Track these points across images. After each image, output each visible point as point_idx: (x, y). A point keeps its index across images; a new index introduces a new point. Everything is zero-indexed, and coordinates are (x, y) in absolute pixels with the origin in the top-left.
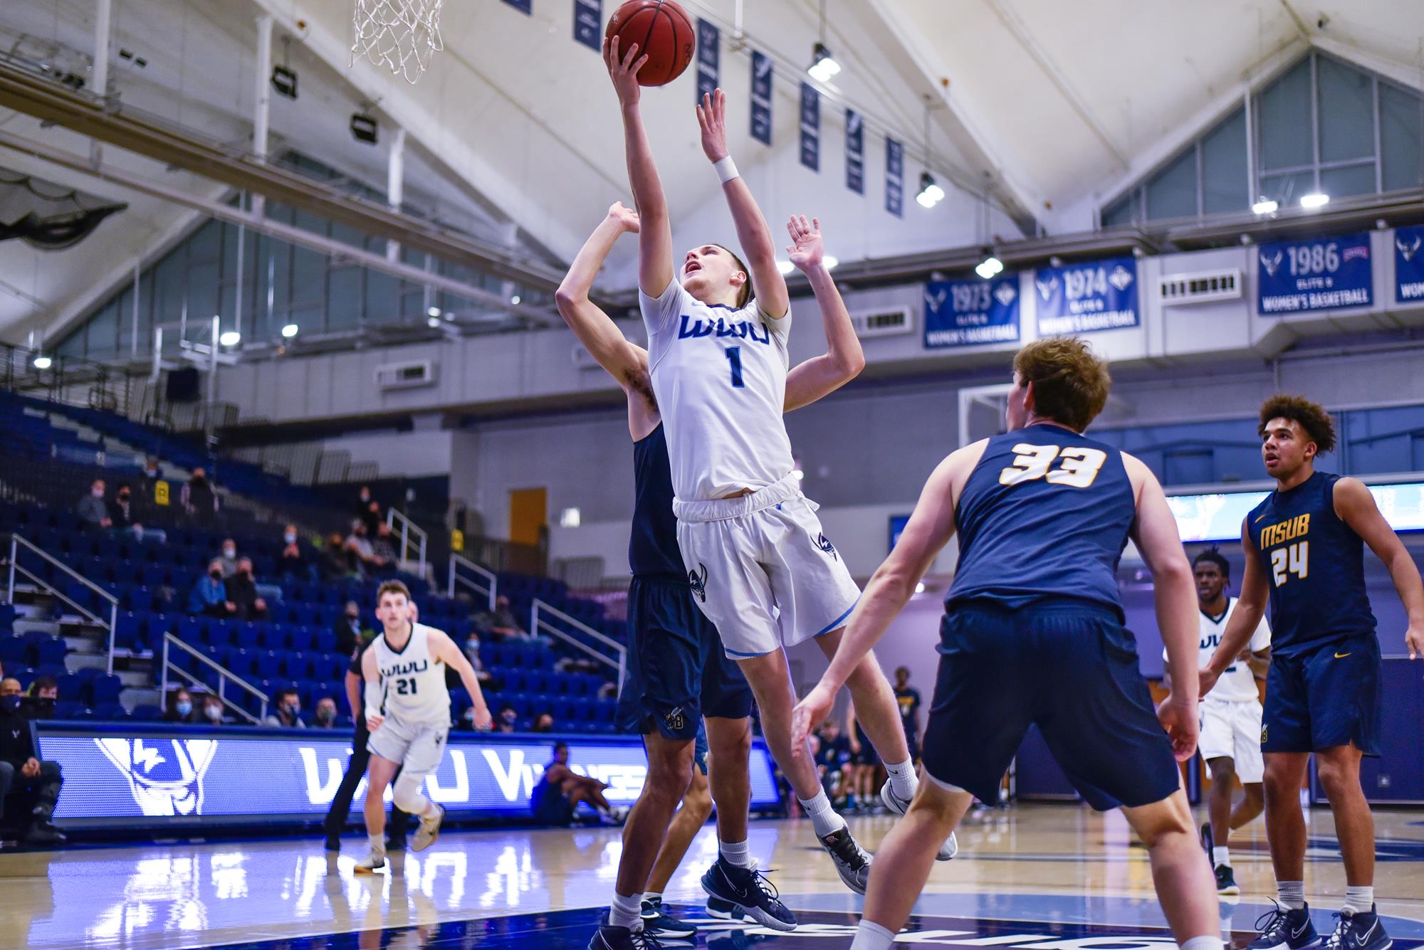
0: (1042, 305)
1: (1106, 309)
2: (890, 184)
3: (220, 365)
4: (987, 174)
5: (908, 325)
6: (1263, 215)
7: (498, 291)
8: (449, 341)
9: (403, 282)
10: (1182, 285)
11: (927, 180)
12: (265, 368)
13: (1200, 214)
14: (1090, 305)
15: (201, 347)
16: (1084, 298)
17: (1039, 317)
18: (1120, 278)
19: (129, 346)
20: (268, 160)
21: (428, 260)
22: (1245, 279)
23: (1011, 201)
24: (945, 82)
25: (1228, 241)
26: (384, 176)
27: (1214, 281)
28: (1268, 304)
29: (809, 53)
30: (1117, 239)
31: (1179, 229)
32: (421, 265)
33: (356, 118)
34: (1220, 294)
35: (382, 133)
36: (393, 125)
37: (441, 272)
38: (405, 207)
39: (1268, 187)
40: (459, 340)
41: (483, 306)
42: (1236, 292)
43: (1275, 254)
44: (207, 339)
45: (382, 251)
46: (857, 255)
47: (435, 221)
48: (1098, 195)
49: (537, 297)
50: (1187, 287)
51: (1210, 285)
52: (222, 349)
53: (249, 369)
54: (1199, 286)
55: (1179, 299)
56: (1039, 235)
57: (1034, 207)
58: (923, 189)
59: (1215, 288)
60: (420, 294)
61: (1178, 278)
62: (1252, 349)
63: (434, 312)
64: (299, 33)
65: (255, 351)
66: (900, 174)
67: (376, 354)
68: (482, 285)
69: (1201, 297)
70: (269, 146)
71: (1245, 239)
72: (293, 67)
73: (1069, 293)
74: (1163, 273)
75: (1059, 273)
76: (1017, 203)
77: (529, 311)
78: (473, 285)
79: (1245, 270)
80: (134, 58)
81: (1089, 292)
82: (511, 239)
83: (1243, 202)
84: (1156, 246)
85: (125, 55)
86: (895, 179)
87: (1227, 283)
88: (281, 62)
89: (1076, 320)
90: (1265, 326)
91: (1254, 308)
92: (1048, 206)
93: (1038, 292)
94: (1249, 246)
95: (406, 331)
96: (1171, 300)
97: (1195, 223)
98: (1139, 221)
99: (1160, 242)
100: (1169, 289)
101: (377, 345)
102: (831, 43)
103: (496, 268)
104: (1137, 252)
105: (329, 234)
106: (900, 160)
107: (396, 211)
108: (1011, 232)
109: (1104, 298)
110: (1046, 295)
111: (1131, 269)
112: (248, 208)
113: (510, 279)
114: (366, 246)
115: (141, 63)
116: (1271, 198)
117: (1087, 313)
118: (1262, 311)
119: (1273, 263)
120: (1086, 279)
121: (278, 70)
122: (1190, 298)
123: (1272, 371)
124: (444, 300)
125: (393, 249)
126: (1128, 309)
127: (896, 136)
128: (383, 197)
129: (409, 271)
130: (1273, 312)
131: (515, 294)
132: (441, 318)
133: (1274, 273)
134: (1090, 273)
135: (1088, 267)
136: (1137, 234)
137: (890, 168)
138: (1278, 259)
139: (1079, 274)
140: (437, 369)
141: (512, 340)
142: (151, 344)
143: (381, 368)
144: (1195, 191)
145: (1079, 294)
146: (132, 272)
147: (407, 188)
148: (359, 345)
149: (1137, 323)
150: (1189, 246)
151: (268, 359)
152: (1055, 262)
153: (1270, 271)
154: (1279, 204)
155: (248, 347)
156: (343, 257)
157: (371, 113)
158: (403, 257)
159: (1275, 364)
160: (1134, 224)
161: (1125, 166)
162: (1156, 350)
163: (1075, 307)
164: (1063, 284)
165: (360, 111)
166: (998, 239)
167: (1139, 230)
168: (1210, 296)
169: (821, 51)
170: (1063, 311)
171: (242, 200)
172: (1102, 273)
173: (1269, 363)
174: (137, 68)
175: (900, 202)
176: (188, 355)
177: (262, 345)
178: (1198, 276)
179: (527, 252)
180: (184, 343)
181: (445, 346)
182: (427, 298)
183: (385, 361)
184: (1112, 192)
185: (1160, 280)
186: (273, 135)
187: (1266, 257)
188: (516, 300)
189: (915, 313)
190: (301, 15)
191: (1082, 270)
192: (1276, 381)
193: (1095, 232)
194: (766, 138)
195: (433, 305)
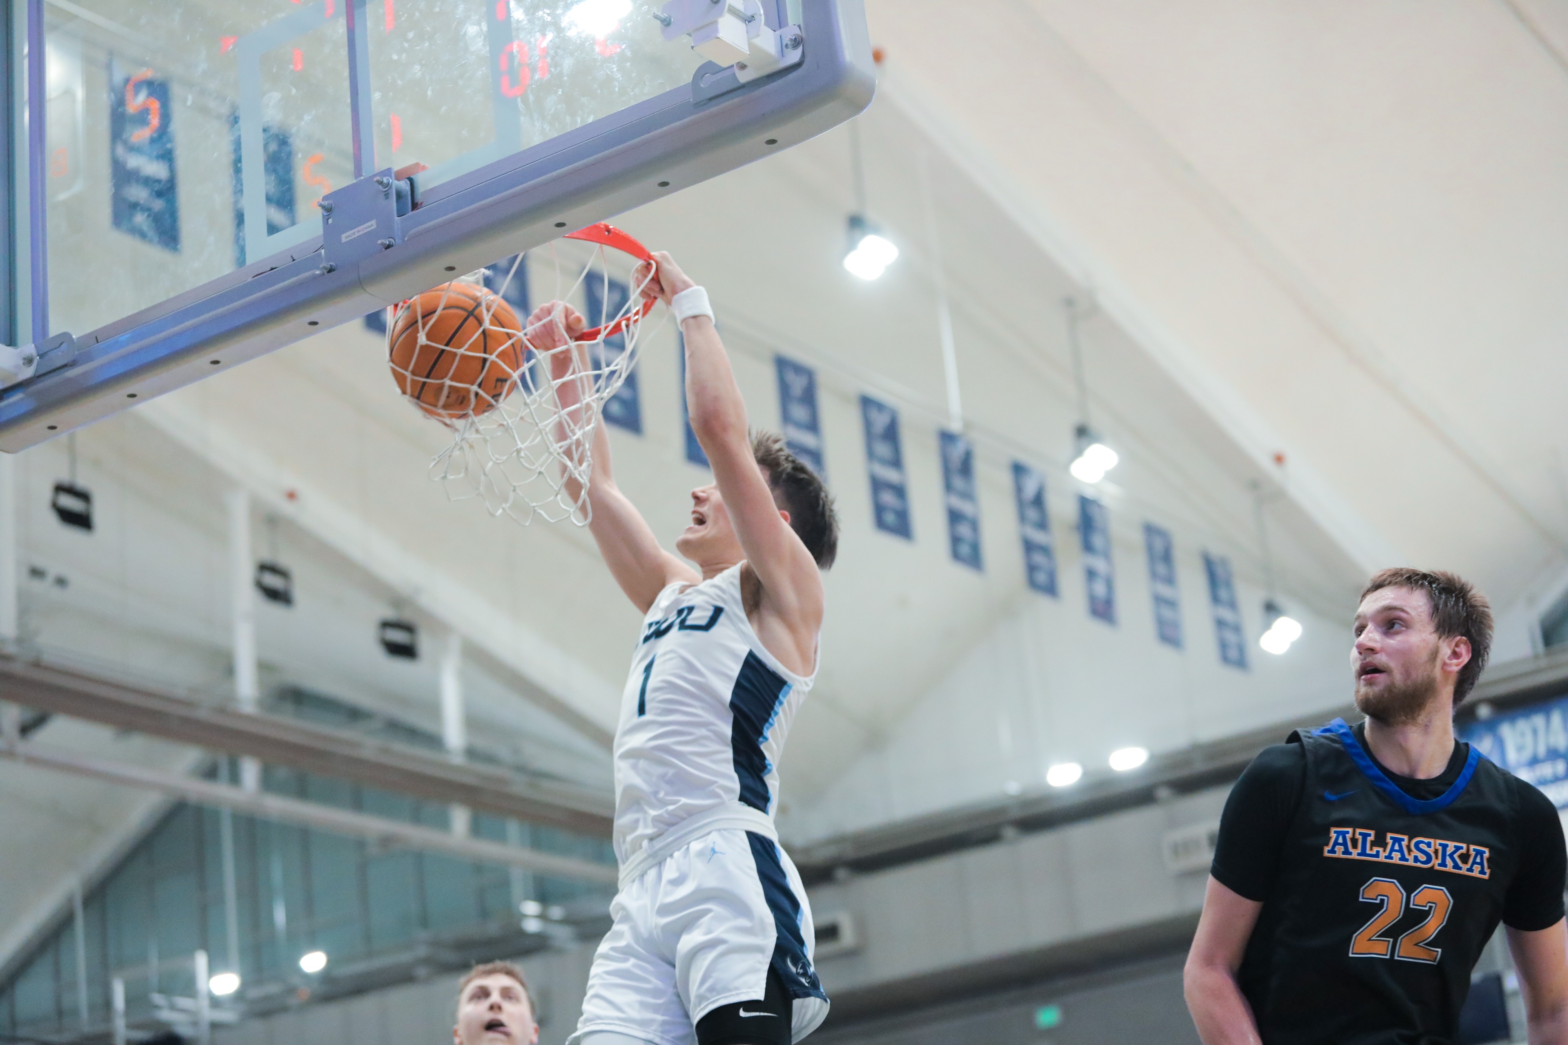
2: (1220, 624)
3: (215, 1026)
8: (560, 951)
9: (478, 867)
11: (1271, 609)
12: (283, 1024)
14: (1547, 768)
15: (183, 1002)
16: (1534, 761)
19: (75, 1012)
20: (261, 703)
21: (513, 828)
24: (1279, 459)
26: (434, 709)
29: (1068, 439)
32: (500, 837)
33: (386, 625)
35: (425, 643)
36: (442, 628)
37: (536, 844)
38: (471, 753)
40: (573, 947)
44: (189, 987)
45: (444, 824)
47: (521, 769)
52: (215, 1002)
53: (257, 1026)
58: (1268, 624)
60: (504, 884)
63: (531, 908)
64: (287, 508)
65: (267, 998)
66: (1232, 605)
70: (261, 682)
72: (284, 560)
75: (1491, 726)
80: (50, 578)
81: (1542, 751)
85: (36, 573)
86: (1226, 614)
88: (266, 556)
102: (1097, 420)
105: (358, 804)
106: (1228, 584)
107: (458, 760)
109: (1565, 757)
112: (235, 778)
114: (416, 818)
115: (61, 582)
120: (1535, 731)
121: (265, 568)
124: (545, 886)
125: (460, 819)
127: (1217, 550)
128: (434, 741)
129: (488, 849)
132: (542, 917)
134: (1538, 720)
135: (1534, 712)
137: (1216, 599)
139: (1523, 725)
142: (108, 1004)
145: (1527, 754)
146: (70, 900)
147: (473, 722)
148: (421, 972)
151: (284, 1009)
152: (1484, 712)
155: (255, 993)
156: (386, 841)
157: (407, 616)
158: (476, 829)
164: (1501, 741)
165: (389, 614)
169: (1083, 433)
171: (224, 771)
174: (56, 593)
175: (1241, 649)
176: (166, 1015)
177: (273, 988)
180: (157, 998)
181: (552, 960)
182: (518, 887)
186: (264, 667)
190: (291, 481)
191: (1526, 717)
193: (1536, 657)
194: (1050, 589)
195: (527, 898)
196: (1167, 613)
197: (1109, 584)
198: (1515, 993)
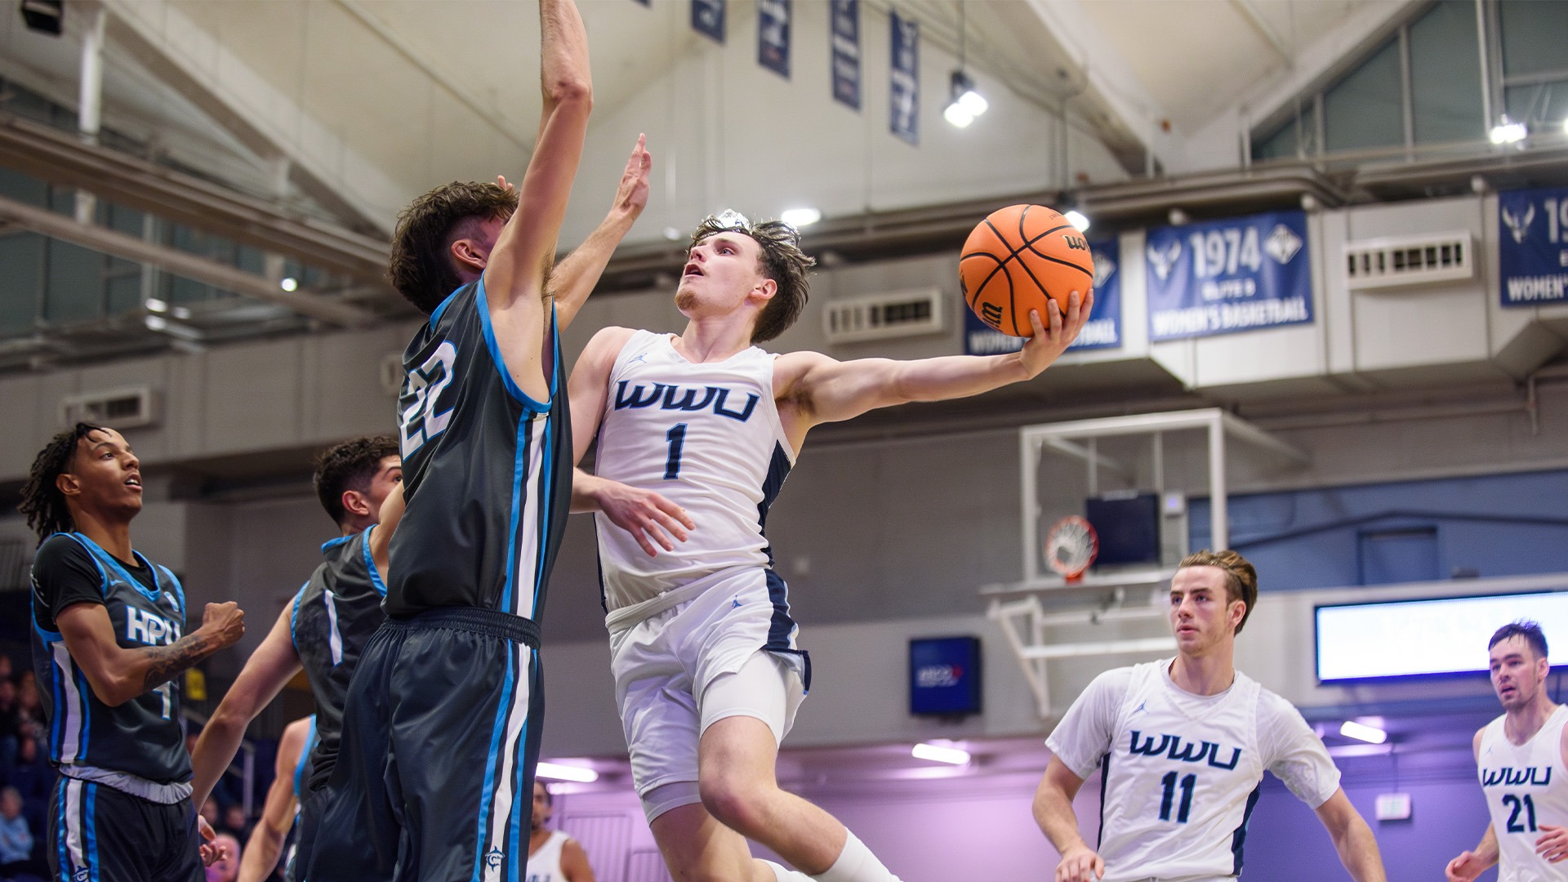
0: (1157, 287)
1: (1259, 296)
4: (1063, 74)
5: (936, 321)
6: (1505, 146)
7: (259, 270)
8: (181, 353)
9: (109, 259)
10: (1381, 256)
11: (959, 80)
13: (1409, 144)
14: (1235, 288)
16: (1222, 277)
17: (1151, 310)
18: (1282, 245)
21: (149, 222)
22: (1478, 248)
23: (1105, 117)
25: (1451, 186)
26: (73, 85)
27: (1431, 251)
28: (1516, 289)
30: (1273, 182)
31: (1373, 166)
32: (137, 233)
34: (1440, 273)
35: (70, 18)
37: (169, 243)
38: (107, 134)
39: (1511, 101)
40: (197, 350)
41: (235, 294)
42: (1465, 270)
43: (1526, 210)
45: (69, 211)
46: (853, 206)
48: (1244, 110)
49: (323, 279)
50: (1389, 260)
51: (1424, 257)
54: (1407, 259)
55: (1375, 279)
56: (1150, 172)
57: (1143, 130)
58: (954, 97)
59: (1431, 263)
60: (136, 276)
61: (1375, 245)
62: (1491, 363)
63: (156, 305)
66: (914, 71)
67: (66, 376)
68: (236, 263)
69: (1409, 276)
71: (1478, 184)
73: (1200, 268)
74: (1349, 237)
75: (1182, 234)
76: (1114, 121)
77: (311, 301)
78: (221, 261)
79: (1478, 235)
81: (1232, 268)
82: (282, 186)
83: (1474, 124)
84: (1336, 191)
86: (904, 79)
87: (1449, 254)
89: (1213, 312)
90: (1512, 324)
91: (1495, 296)
92: (1165, 126)
93: (1150, 266)
94: (1485, 194)
95: (111, 338)
96: (1362, 281)
97: (1401, 157)
98: (1311, 151)
99: (1347, 188)
100: (1359, 262)
101: (66, 362)
103: (255, 232)
104: (1308, 202)
106: (913, 50)
107: (90, 143)
108: (1105, 169)
109: (1257, 277)
110: (1162, 271)
111: (1299, 229)
113: (277, 249)
116: (1515, 118)
117: (1229, 300)
118: (1506, 301)
119: (1521, 221)
120: (1228, 245)
122: (1392, 277)
123: (1526, 397)
124: (173, 288)
125: (85, 205)
126: (1297, 296)
127: (906, 10)
128: (66, 116)
129: (117, 240)
130: (1523, 303)
131: (287, 274)
132: (167, 315)
133: (1522, 238)
134: (1233, 236)
135: (1231, 227)
136: (1307, 174)
137: (896, 63)
138: (1529, 217)
139: (1215, 237)
140: (160, 398)
141: (285, 349)
143: (70, 400)
144: (1400, 103)
145: (1215, 270)
147: (109, 100)
148: (36, 362)
149: (1310, 319)
150: (1390, 193)
152: (1177, 218)
153: (1517, 235)
154: (1530, 130)
156: (6, 219)
158: (104, 218)
159: (1531, 384)
160: (1302, 156)
161: (1289, 66)
162: (1341, 363)
163: (1210, 291)
164: (1191, 254)
166: (1082, 177)
167: (1311, 166)
168: (1424, 275)
170: (1190, 299)
172: (1252, 236)
173: (1521, 384)
175: (916, 118)
178: (1406, 242)
179: (308, 205)
181: (174, 361)
182: (148, 282)
183: (77, 389)
184: (1267, 107)
185: (1346, 249)
187: (1511, 214)
188: (289, 285)
189: (948, 301)
191: (1221, 231)
192: (1533, 412)
193: (1242, 168)
194: (717, 32)
195: (153, 297)
196: (846, 70)
197: (785, 32)
198: (1174, 517)
